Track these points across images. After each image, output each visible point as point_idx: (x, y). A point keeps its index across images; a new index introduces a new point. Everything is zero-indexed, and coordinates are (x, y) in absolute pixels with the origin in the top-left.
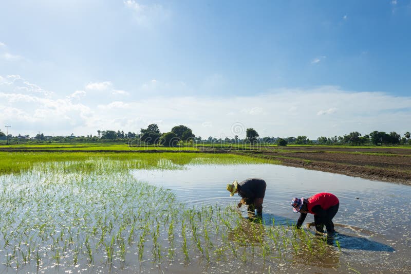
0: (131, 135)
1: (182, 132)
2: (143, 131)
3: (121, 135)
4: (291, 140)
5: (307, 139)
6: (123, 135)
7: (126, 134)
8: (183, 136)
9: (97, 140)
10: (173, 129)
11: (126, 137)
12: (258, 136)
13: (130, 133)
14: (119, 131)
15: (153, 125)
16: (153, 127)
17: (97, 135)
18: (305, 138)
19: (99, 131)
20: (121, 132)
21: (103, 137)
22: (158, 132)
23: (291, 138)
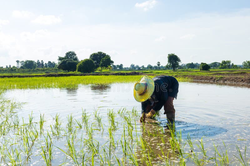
0: (51, 64)
1: (100, 58)
2: (60, 59)
3: (40, 64)
4: (215, 65)
5: (231, 64)
6: (42, 64)
7: (46, 64)
8: (101, 62)
9: (15, 70)
10: (91, 56)
11: (46, 66)
12: (180, 61)
13: (49, 62)
14: (38, 61)
15: (70, 52)
16: (71, 55)
17: (16, 66)
18: (229, 62)
19: (18, 62)
20: (40, 61)
21: (22, 67)
22: (76, 59)
23: (215, 63)
